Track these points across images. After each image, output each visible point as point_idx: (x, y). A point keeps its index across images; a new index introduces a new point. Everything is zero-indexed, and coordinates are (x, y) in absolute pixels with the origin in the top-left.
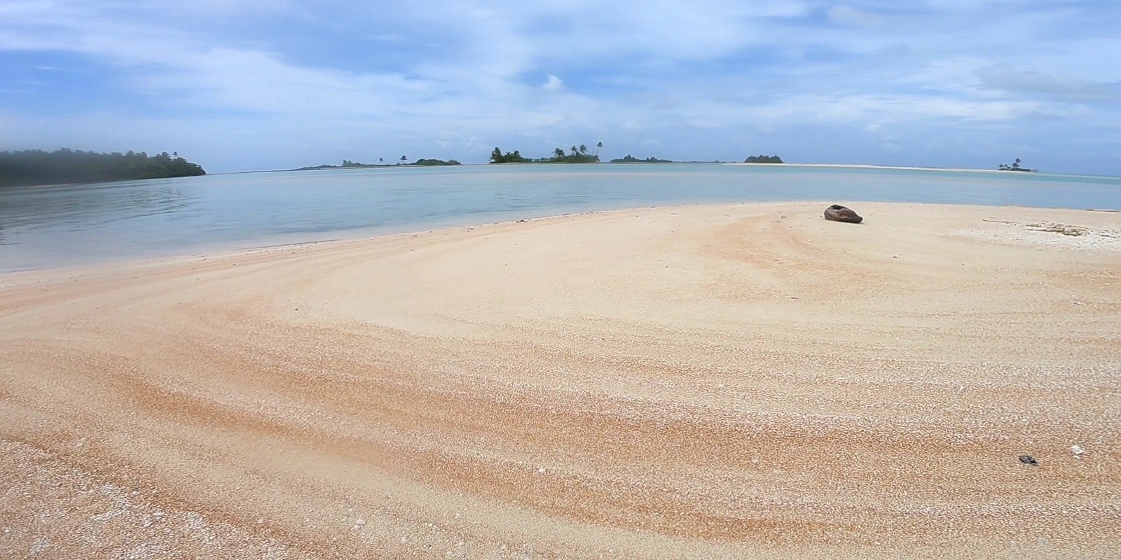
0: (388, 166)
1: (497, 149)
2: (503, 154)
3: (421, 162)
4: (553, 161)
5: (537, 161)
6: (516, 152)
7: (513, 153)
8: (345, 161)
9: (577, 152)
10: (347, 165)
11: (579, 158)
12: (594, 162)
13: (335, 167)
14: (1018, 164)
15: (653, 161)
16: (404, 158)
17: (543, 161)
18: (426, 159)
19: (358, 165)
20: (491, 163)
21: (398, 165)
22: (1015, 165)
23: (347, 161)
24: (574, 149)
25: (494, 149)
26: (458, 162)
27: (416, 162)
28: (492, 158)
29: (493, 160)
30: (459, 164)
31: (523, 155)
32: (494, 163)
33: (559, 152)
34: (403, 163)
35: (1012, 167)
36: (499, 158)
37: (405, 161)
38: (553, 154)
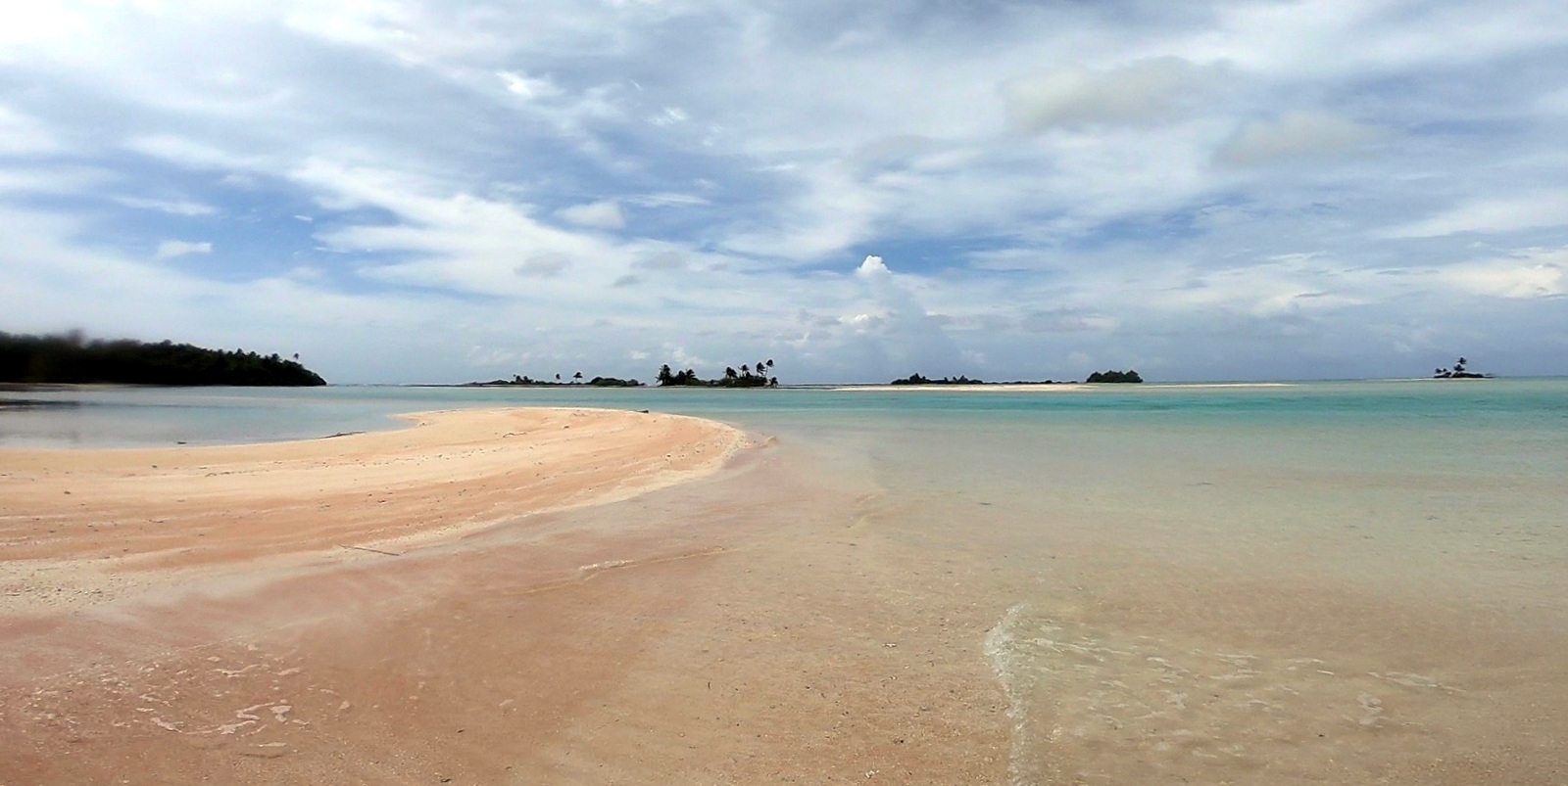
0: (563, 385)
1: (667, 368)
2: (674, 373)
3: (596, 382)
4: (724, 383)
6: (690, 372)
7: (686, 373)
8: (520, 377)
9: (748, 374)
11: (749, 381)
13: (509, 383)
14: (1463, 366)
16: (578, 375)
17: (712, 384)
18: (604, 377)
20: (658, 385)
21: (572, 383)
22: (1458, 368)
24: (744, 368)
25: (664, 368)
27: (590, 381)
28: (660, 379)
29: (661, 382)
31: (698, 376)
32: (663, 384)
33: (730, 372)
34: (576, 382)
35: (1454, 372)
36: (667, 380)
37: (579, 380)
38: (724, 376)
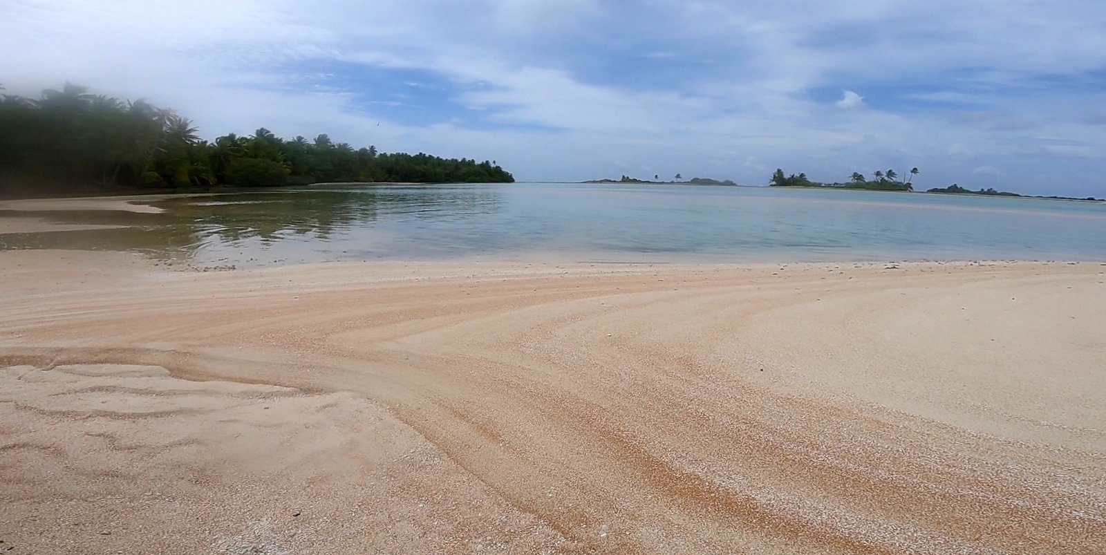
0: (663, 183)
1: (779, 170)
2: (787, 176)
3: (696, 181)
4: (848, 186)
5: (828, 186)
6: (802, 175)
7: (798, 175)
8: (624, 177)
9: (883, 179)
10: (625, 180)
11: (885, 185)
12: (906, 190)
13: (615, 181)
15: (991, 193)
16: (678, 176)
17: (836, 186)
18: (700, 178)
19: (635, 181)
20: (772, 185)
21: (672, 182)
23: (626, 176)
24: (878, 174)
25: (776, 171)
26: (734, 182)
27: (690, 180)
28: (773, 181)
29: (774, 183)
30: (734, 185)
31: (810, 179)
32: (775, 185)
33: (858, 177)
34: (677, 181)
36: (780, 180)
37: (679, 180)
38: (850, 180)
